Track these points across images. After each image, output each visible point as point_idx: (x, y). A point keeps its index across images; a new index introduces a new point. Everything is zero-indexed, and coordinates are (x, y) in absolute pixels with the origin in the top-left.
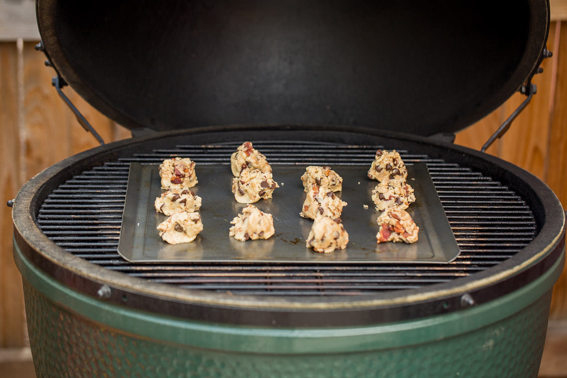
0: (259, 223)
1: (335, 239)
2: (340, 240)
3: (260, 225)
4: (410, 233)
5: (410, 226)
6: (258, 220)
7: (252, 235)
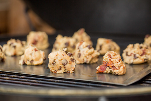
0: (31, 54)
1: (64, 65)
2: (68, 66)
3: (32, 56)
4: (117, 67)
5: (118, 63)
6: (30, 53)
7: (26, 62)
